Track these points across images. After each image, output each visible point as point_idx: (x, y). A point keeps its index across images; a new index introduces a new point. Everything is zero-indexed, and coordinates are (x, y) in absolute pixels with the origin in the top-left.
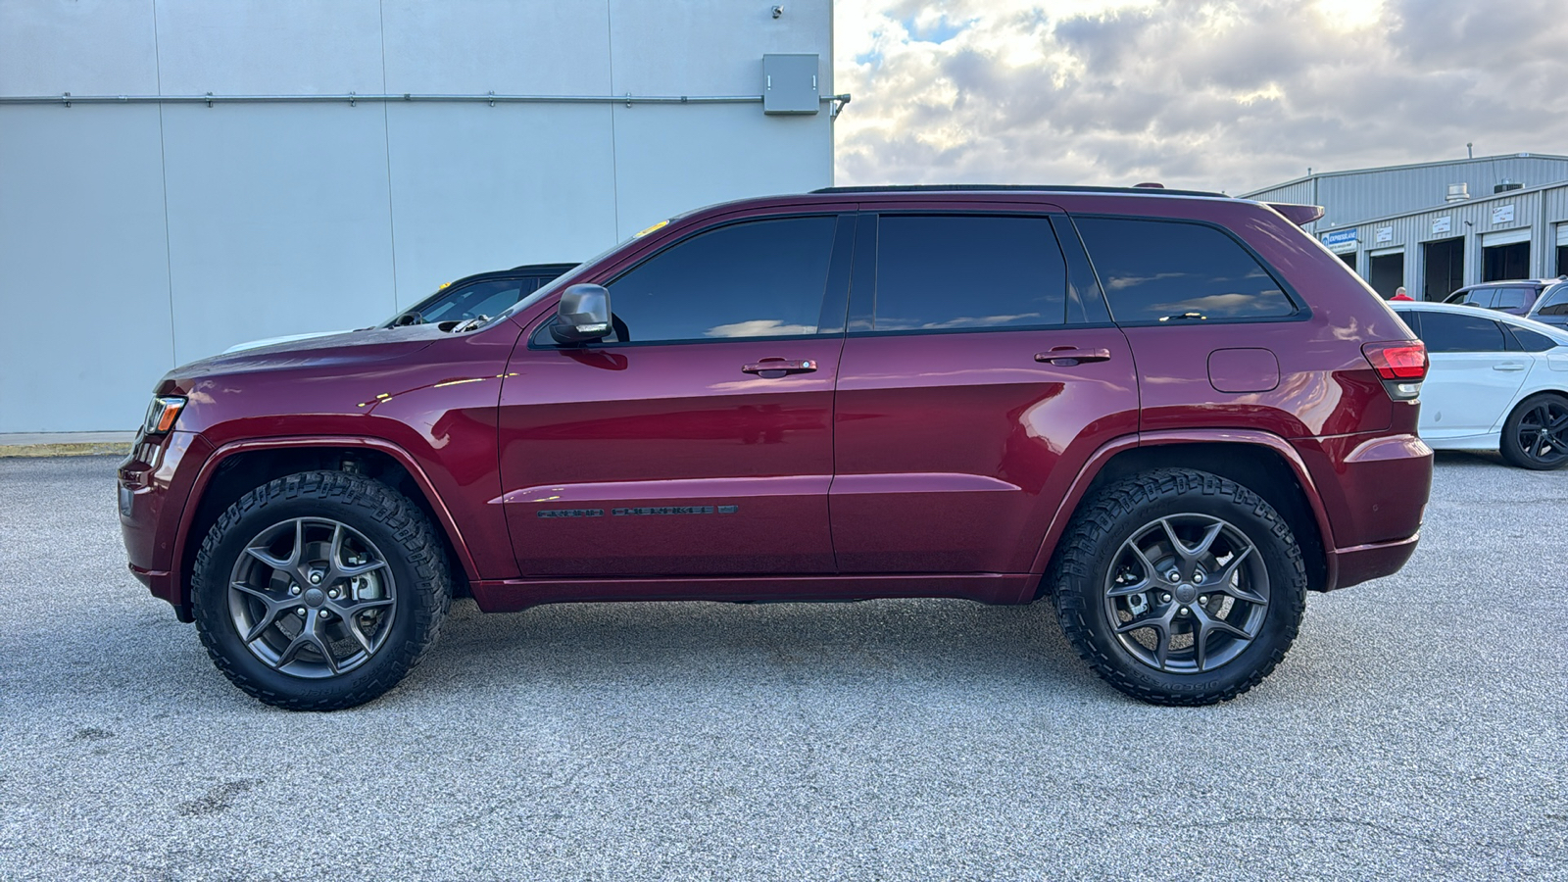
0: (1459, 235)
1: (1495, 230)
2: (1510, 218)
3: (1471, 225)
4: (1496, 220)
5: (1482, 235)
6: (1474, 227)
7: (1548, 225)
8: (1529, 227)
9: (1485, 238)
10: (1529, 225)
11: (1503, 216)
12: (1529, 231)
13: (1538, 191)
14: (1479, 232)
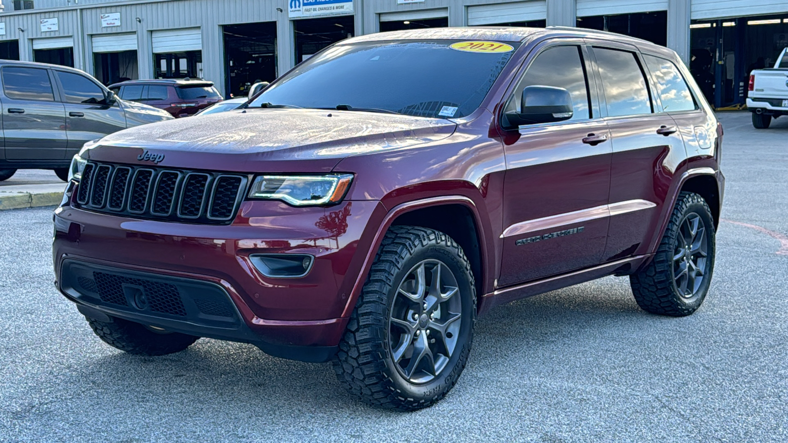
0: (13, 38)
1: (43, 36)
2: (55, 28)
3: (23, 31)
4: (44, 29)
5: (32, 40)
6: (26, 33)
7: (86, 37)
8: (71, 37)
9: (34, 42)
10: (70, 34)
11: (50, 26)
12: (71, 39)
13: (77, 10)
14: (30, 37)
